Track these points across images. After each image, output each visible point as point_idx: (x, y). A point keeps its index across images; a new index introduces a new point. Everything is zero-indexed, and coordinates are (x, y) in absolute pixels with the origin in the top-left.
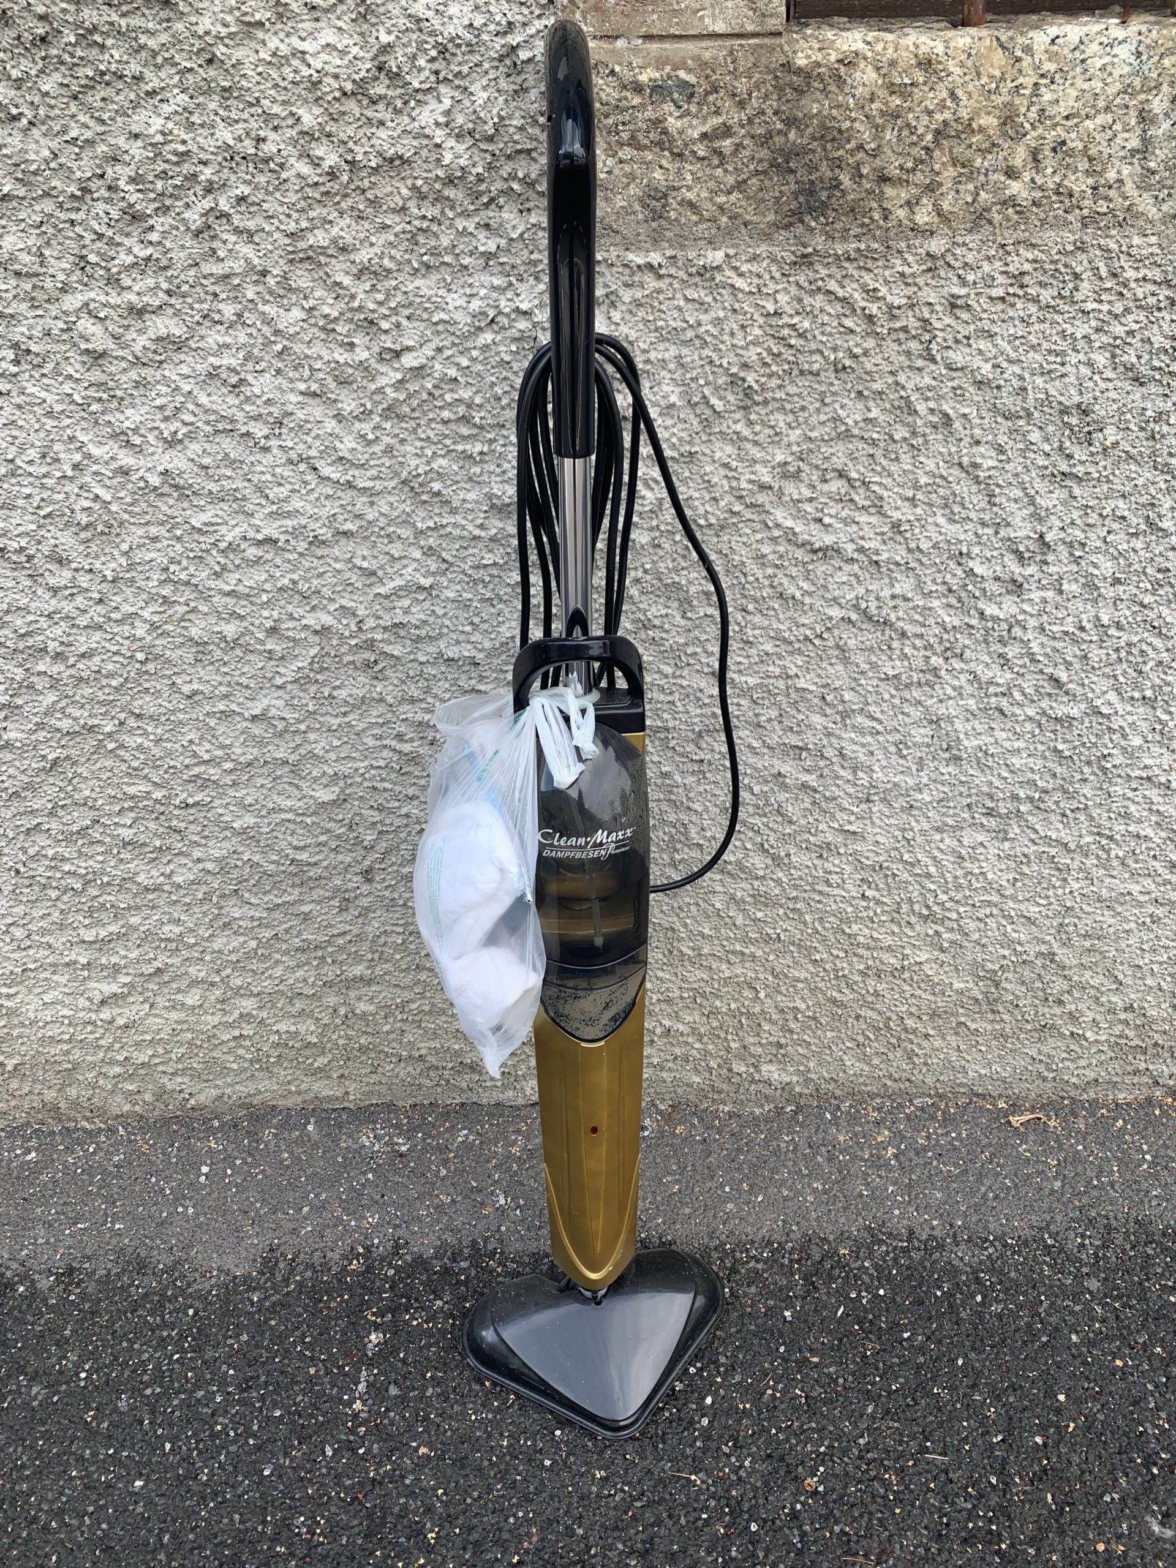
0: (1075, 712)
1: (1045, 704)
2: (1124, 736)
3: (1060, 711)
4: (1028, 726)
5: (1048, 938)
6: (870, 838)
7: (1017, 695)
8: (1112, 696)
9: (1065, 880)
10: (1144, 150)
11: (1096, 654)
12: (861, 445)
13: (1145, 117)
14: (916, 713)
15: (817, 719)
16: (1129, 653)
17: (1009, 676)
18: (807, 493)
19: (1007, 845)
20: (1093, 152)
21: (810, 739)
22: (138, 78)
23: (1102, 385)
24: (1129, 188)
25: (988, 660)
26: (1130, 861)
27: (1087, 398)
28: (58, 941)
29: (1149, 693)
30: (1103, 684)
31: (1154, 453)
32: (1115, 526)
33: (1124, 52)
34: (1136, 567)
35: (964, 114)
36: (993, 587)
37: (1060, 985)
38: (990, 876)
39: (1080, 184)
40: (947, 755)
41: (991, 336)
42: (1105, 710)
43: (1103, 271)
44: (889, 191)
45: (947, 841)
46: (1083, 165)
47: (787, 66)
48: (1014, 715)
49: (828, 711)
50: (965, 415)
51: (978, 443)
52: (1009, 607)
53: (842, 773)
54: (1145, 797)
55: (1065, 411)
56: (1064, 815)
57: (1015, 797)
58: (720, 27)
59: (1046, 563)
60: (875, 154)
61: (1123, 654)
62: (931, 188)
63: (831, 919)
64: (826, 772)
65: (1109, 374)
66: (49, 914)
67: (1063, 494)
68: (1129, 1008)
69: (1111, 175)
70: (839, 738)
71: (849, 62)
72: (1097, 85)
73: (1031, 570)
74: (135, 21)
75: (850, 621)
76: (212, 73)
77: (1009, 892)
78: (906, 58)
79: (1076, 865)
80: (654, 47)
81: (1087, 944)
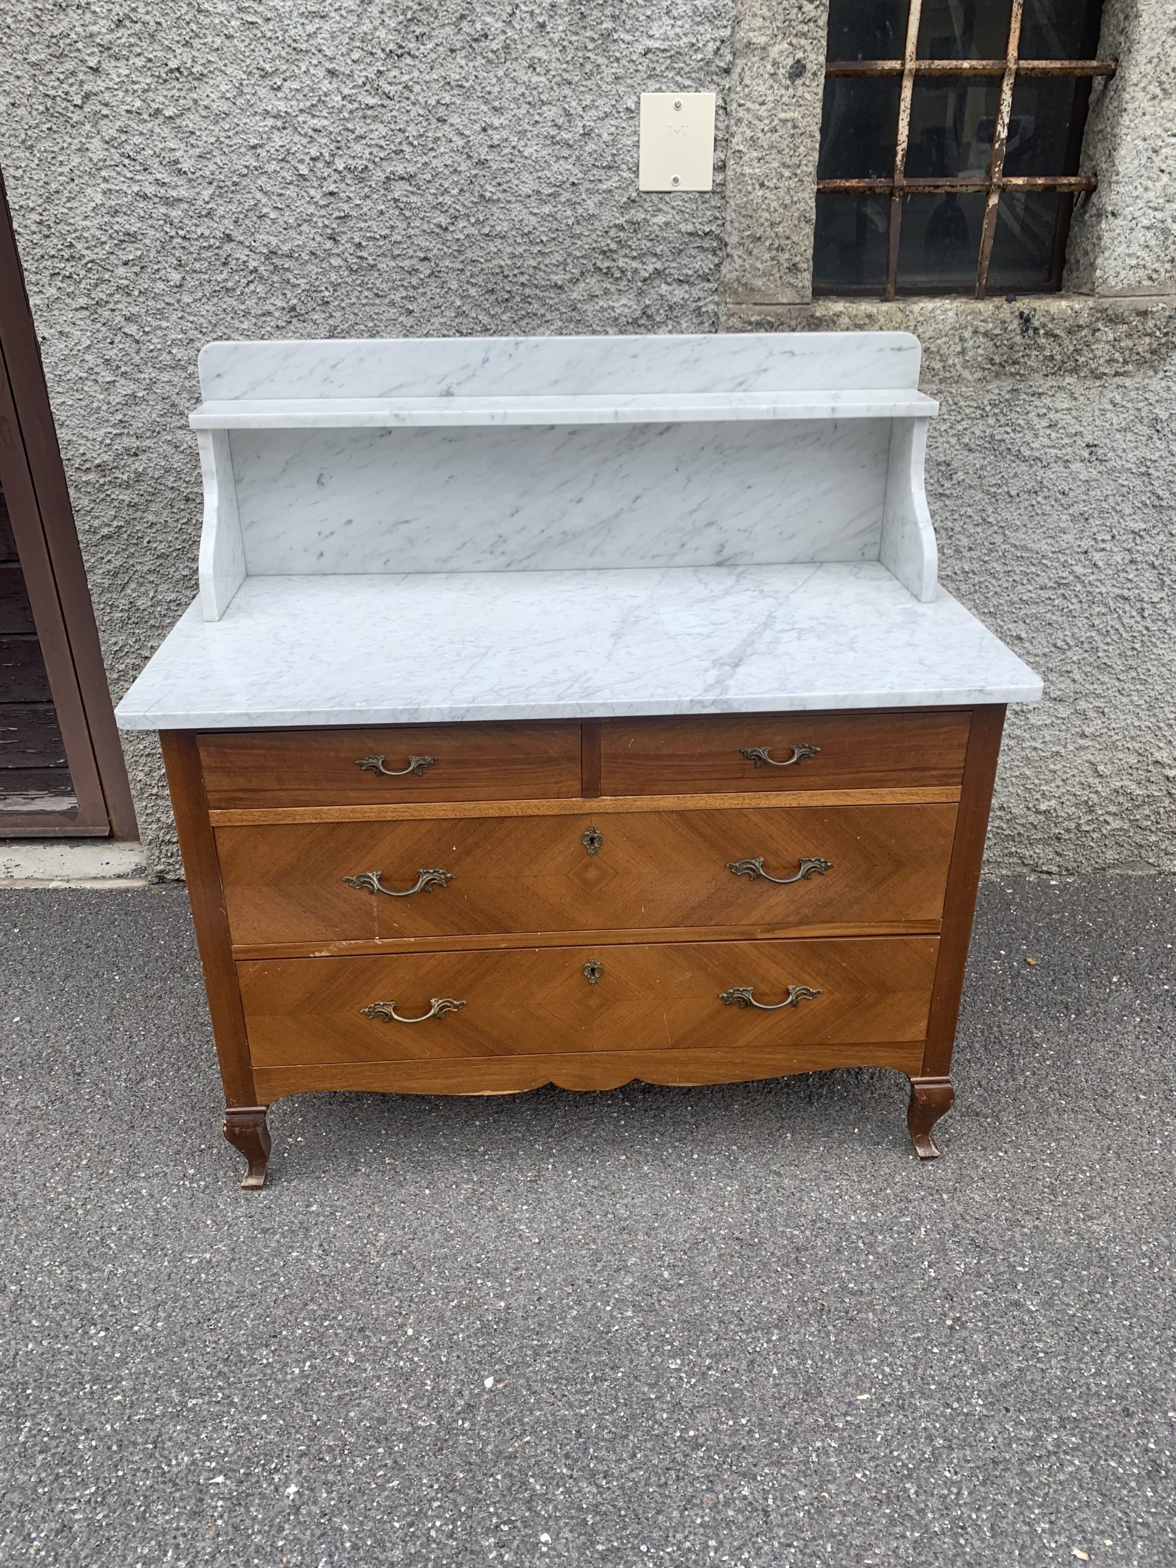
10: (963, 352)
13: (962, 339)
20: (942, 352)
22: (543, 315)
23: (955, 452)
24: (958, 367)
27: (948, 458)
31: (981, 485)
32: (967, 520)
33: (951, 314)
34: (979, 541)
43: (951, 402)
46: (938, 358)
47: (812, 316)
55: (939, 464)
58: (785, 301)
65: (957, 447)
67: (941, 504)
69: (950, 362)
71: (838, 315)
72: (942, 327)
74: (546, 294)
76: (574, 314)
78: (861, 314)
80: (758, 308)
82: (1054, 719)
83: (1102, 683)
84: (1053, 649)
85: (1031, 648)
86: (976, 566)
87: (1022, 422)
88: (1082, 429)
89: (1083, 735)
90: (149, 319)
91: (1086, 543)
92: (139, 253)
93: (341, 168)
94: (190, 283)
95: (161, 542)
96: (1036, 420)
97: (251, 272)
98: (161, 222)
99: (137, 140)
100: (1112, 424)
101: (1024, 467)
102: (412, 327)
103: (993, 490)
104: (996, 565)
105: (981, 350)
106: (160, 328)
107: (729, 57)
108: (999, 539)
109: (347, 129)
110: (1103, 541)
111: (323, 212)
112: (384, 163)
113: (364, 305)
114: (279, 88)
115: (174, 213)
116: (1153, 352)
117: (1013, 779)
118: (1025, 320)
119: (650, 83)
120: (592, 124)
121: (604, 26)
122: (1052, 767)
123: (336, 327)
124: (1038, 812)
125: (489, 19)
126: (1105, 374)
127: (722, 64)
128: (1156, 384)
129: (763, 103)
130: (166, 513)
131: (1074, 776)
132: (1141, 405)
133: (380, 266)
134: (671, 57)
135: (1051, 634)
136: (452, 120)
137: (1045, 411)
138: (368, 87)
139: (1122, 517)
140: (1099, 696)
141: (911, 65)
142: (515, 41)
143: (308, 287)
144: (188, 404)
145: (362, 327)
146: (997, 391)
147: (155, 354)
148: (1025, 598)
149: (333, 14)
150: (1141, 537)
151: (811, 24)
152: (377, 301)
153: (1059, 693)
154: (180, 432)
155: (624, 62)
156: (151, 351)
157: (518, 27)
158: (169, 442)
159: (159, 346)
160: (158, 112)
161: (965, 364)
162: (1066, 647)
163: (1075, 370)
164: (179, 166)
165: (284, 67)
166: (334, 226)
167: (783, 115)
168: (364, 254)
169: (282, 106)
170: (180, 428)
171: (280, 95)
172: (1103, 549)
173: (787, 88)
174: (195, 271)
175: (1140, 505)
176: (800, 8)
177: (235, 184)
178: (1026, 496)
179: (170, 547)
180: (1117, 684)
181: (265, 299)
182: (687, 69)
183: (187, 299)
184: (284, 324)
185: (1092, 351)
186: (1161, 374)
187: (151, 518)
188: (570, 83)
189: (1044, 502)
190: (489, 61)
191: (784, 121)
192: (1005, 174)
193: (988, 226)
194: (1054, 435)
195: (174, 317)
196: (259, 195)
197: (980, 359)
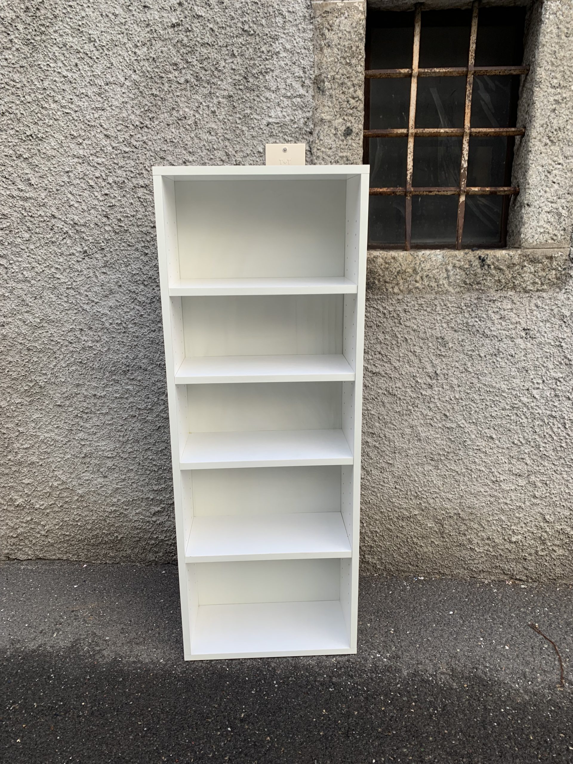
0: (453, 426)
1: (444, 423)
2: (469, 435)
3: (448, 425)
4: (440, 430)
5: (457, 507)
6: (396, 466)
7: (435, 420)
8: (463, 421)
9: (459, 485)
10: (448, 277)
11: (456, 407)
12: (384, 345)
13: (447, 270)
14: (406, 424)
15: (377, 424)
16: (466, 408)
17: (432, 413)
18: (371, 357)
19: (439, 471)
20: (436, 277)
21: (375, 430)
23: (446, 332)
24: (446, 285)
25: (424, 407)
26: (479, 479)
27: (443, 335)
28: (145, 489)
29: (474, 421)
30: (460, 418)
31: (463, 350)
32: (456, 370)
33: (440, 257)
34: (464, 382)
35: (404, 269)
36: (424, 386)
37: (463, 528)
38: (435, 482)
39: (433, 284)
40: (416, 438)
41: (416, 319)
42: (462, 426)
43: (442, 304)
44: (387, 285)
45: (420, 469)
46: (434, 280)
48: (435, 426)
49: (381, 422)
50: (411, 338)
51: (415, 346)
52: (429, 392)
53: (386, 442)
54: (479, 456)
55: (437, 338)
56: (455, 461)
57: (439, 454)
59: (438, 379)
60: (383, 276)
61: (465, 408)
62: (398, 284)
63: (386, 496)
64: (381, 442)
65: (448, 329)
66: (145, 480)
67: (440, 360)
68: (488, 539)
69: (441, 283)
70: (384, 431)
72: (435, 264)
73: (434, 381)
75: (385, 394)
77: (442, 489)
78: (389, 257)
79: (461, 480)
81: (470, 511)
82: (516, 486)
83: (544, 466)
84: (513, 445)
85: (499, 444)
86: (463, 395)
87: (485, 316)
88: (520, 320)
89: (535, 497)
90: (12, 257)
91: (528, 385)
92: (8, 224)
93: (111, 182)
94: (34, 239)
95: (14, 371)
96: (493, 315)
97: (65, 233)
98: (20, 209)
99: (10, 169)
100: (537, 318)
101: (488, 341)
102: (147, 262)
103: (470, 353)
104: (475, 396)
105: (458, 276)
106: (18, 261)
107: (312, 126)
108: (475, 381)
109: (115, 163)
110: (537, 383)
111: (102, 203)
112: (133, 180)
113: (122, 250)
114: (81, 144)
115: (26, 205)
116: (558, 279)
117: (495, 522)
118: (482, 260)
119: (270, 139)
120: (241, 159)
121: (246, 112)
122: (517, 515)
123: (107, 261)
124: (511, 542)
125: (187, 110)
126: (531, 290)
127: (308, 130)
128: (561, 296)
129: (330, 149)
130: (17, 356)
131: (531, 521)
132: (554, 307)
133: (130, 230)
134: (281, 126)
135: (511, 436)
136: (168, 159)
137: (497, 310)
138: (125, 143)
139: (548, 370)
140: (543, 474)
141: (412, 131)
142: (200, 120)
143: (93, 241)
144: (31, 300)
145: (121, 262)
146: (469, 299)
147: (15, 274)
148: (493, 415)
149: (108, 108)
150: (560, 381)
151: (354, 110)
152: (129, 248)
153: (518, 471)
154: (27, 314)
155: (257, 129)
156: (13, 273)
157: (201, 113)
158: (20, 320)
159: (17, 270)
160: (21, 155)
161: (449, 284)
162: (520, 444)
163: (514, 288)
164: (30, 182)
165: (84, 134)
166: (107, 210)
167: (341, 154)
168: (123, 225)
169: (81, 152)
170: (26, 312)
171: (81, 147)
172: (538, 388)
173: (343, 141)
174: (36, 233)
175: (558, 363)
176: (348, 102)
177: (57, 190)
178: (490, 357)
179: (18, 374)
180: (553, 467)
181: (71, 247)
182: (289, 132)
183: (32, 247)
184: (81, 260)
185: (522, 277)
186: (564, 291)
187: (10, 359)
188: (229, 140)
189: (500, 360)
190: (186, 130)
191: (342, 157)
192: (468, 185)
193: (461, 212)
194: (503, 323)
195: (25, 256)
196: (69, 196)
197: (458, 281)
